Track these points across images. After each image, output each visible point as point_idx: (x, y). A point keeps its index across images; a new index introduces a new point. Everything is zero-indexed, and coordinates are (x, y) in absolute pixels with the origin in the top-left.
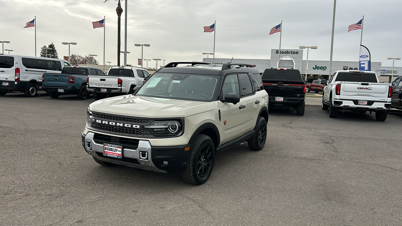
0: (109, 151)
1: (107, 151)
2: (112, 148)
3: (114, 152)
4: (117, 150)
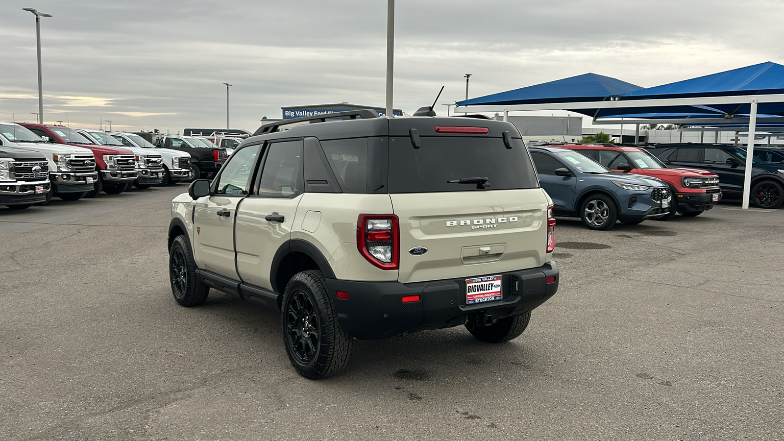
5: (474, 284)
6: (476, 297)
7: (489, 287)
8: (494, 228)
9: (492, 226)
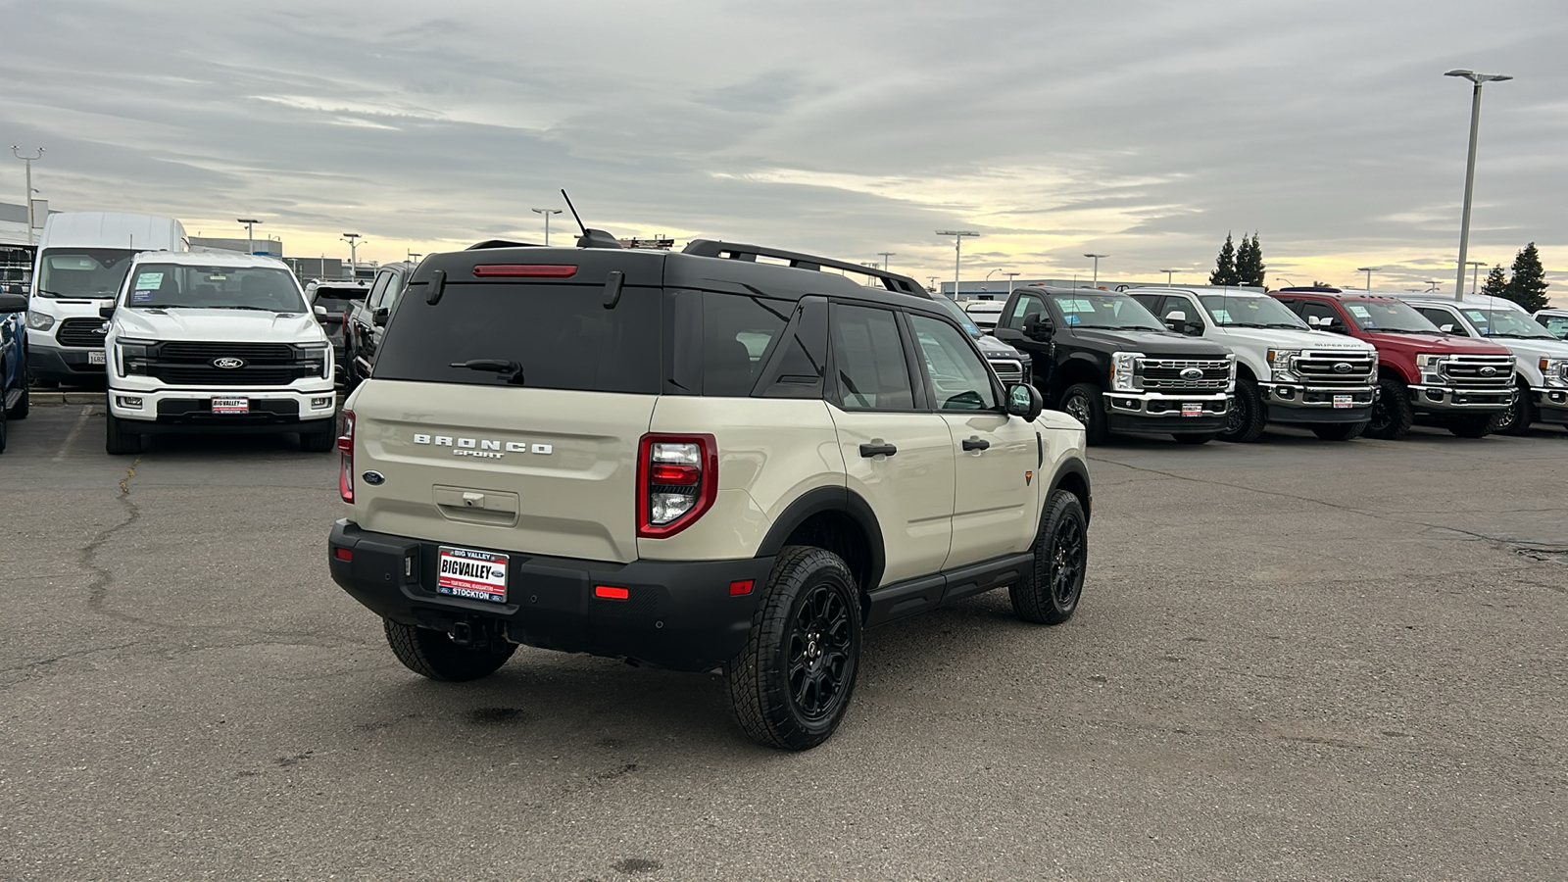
5: (453, 559)
6: (456, 583)
7: (482, 572)
8: (493, 460)
9: (491, 455)
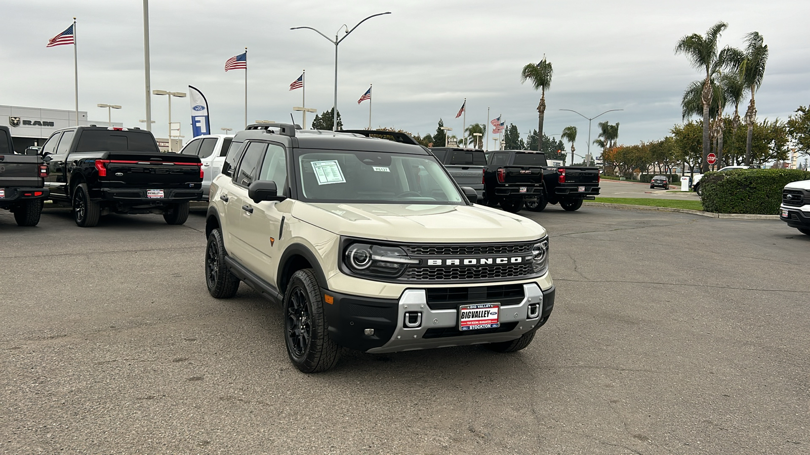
0: (471, 319)
1: (467, 319)
2: (478, 310)
3: (483, 318)
4: (488, 314)
